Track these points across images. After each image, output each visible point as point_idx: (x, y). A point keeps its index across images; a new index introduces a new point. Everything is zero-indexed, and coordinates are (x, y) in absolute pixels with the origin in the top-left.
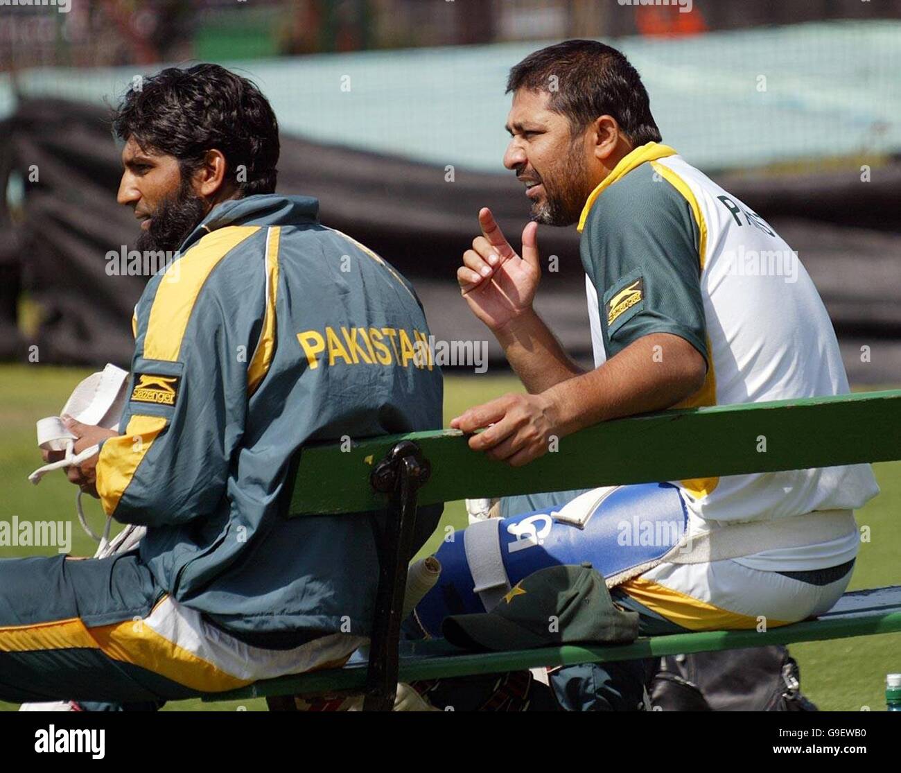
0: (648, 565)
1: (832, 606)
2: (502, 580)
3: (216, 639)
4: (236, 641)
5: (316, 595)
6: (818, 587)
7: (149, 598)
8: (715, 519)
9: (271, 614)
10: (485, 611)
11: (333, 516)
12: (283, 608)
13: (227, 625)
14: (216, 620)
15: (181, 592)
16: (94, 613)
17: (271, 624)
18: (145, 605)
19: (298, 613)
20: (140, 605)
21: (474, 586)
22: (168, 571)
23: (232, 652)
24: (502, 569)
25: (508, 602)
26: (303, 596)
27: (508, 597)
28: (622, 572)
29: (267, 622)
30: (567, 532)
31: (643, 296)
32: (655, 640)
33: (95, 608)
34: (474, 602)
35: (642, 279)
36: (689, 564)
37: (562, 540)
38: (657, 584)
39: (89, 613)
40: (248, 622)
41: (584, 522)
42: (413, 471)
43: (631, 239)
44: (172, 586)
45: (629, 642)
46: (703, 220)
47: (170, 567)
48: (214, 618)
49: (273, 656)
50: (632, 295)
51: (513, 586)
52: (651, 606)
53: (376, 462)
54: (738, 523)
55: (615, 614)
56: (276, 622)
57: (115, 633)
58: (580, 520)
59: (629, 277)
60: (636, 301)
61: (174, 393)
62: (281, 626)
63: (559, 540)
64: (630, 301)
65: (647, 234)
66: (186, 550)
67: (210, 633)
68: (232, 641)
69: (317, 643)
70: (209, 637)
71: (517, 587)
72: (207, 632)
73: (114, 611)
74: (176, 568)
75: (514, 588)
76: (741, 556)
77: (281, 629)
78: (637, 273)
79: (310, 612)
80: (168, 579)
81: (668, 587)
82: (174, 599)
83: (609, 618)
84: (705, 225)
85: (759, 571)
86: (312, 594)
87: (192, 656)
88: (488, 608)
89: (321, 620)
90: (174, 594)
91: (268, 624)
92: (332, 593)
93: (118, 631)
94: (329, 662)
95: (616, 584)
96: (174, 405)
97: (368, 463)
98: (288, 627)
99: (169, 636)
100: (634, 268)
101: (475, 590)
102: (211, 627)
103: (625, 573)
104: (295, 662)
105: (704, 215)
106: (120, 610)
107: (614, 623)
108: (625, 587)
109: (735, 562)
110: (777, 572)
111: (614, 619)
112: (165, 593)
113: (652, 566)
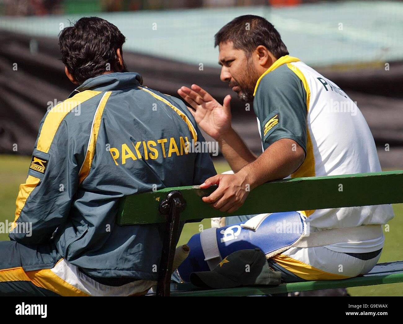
0: (285, 248)
1: (370, 270)
2: (218, 255)
3: (84, 280)
4: (94, 281)
5: (131, 261)
6: (364, 261)
7: (54, 259)
8: (316, 227)
9: (110, 269)
10: (209, 270)
11: (141, 225)
12: (116, 267)
13: (90, 273)
14: (85, 271)
15: (69, 257)
16: (29, 265)
17: (110, 274)
18: (52, 262)
19: (123, 270)
20: (50, 262)
21: (205, 258)
22: (63, 248)
23: (92, 286)
24: (217, 250)
25: (221, 266)
26: (125, 262)
27: (221, 264)
28: (273, 251)
29: (108, 273)
30: (248, 233)
31: (278, 121)
32: (289, 285)
33: (29, 263)
34: (205, 265)
35: (278, 114)
36: (304, 248)
37: (246, 237)
38: (289, 258)
39: (27, 265)
40: (99, 273)
41: (256, 228)
42: (178, 204)
43: (274, 96)
44: (65, 254)
45: (277, 285)
46: (309, 88)
47: (64, 245)
48: (84, 270)
49: (111, 289)
50: (274, 121)
51: (223, 259)
52: (287, 268)
53: (161, 200)
54: (327, 230)
55: (270, 272)
56: (112, 273)
57: (37, 274)
58: (254, 227)
59: (273, 114)
60: (276, 124)
61: (44, 168)
62: (114, 275)
63: (244, 237)
64: (273, 124)
65: (281, 94)
66: (71, 237)
67: (82, 277)
68: (92, 280)
69: (132, 284)
70: (81, 278)
71: (225, 259)
72: (81, 276)
73: (38, 264)
74: (66, 246)
75: (224, 260)
76: (328, 245)
77: (114, 276)
78: (276, 112)
79: (128, 270)
80: (63, 251)
81: (294, 259)
82: (65, 260)
83: (267, 274)
84: (309, 91)
85: (336, 252)
86: (129, 261)
87: (73, 287)
88: (212, 269)
89: (133, 273)
90: (66, 258)
91: (108, 274)
92: (139, 261)
93: (39, 273)
94: (137, 293)
95: (270, 257)
96: (44, 173)
97: (157, 201)
98: (117, 276)
99: (63, 277)
100: (275, 109)
101: (205, 260)
102: (83, 274)
103: (274, 252)
104: (122, 292)
105: (309, 86)
106: (41, 264)
107: (270, 276)
108: (274, 259)
109: (325, 248)
110: (344, 253)
111: (270, 275)
112: (62, 257)
113: (287, 249)
